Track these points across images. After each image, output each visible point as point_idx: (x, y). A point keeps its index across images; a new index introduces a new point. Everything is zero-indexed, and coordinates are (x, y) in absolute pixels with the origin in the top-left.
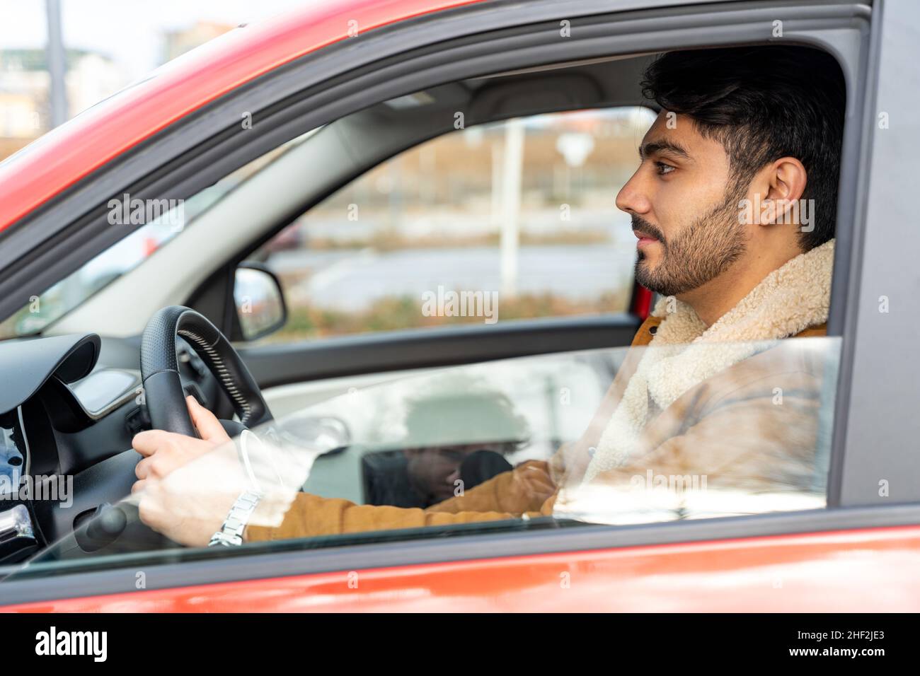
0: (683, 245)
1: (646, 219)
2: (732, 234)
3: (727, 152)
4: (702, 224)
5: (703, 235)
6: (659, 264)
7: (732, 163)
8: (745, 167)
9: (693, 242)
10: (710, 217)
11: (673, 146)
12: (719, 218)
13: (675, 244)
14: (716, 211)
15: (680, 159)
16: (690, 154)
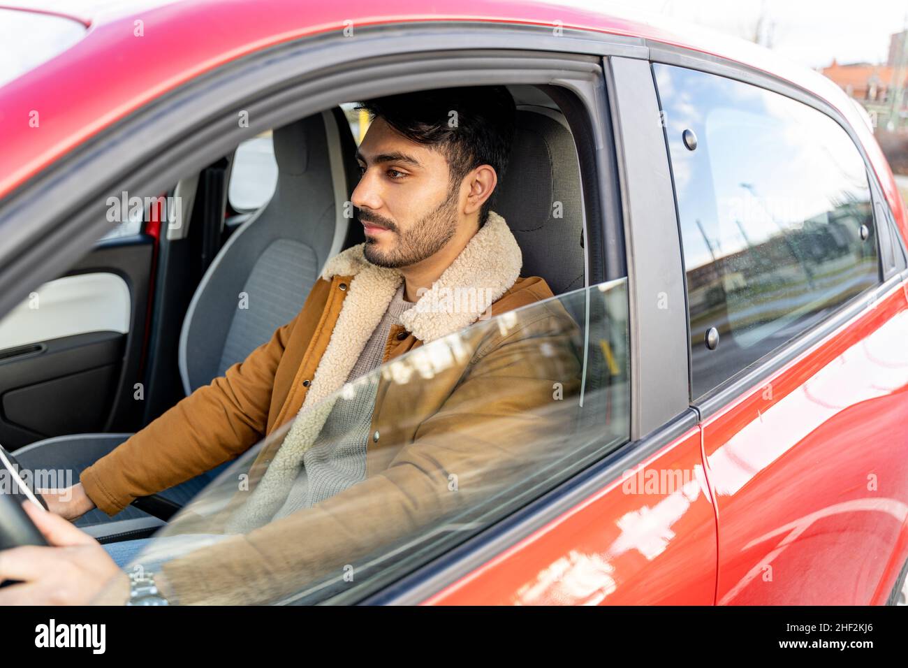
0: (416, 233)
1: (379, 214)
2: (450, 222)
3: (448, 162)
4: (431, 217)
5: (431, 224)
6: (392, 248)
7: (450, 170)
8: (458, 172)
9: (423, 231)
10: (437, 211)
11: (408, 158)
12: (442, 212)
13: (409, 233)
14: (440, 207)
15: (413, 168)
16: (421, 164)
